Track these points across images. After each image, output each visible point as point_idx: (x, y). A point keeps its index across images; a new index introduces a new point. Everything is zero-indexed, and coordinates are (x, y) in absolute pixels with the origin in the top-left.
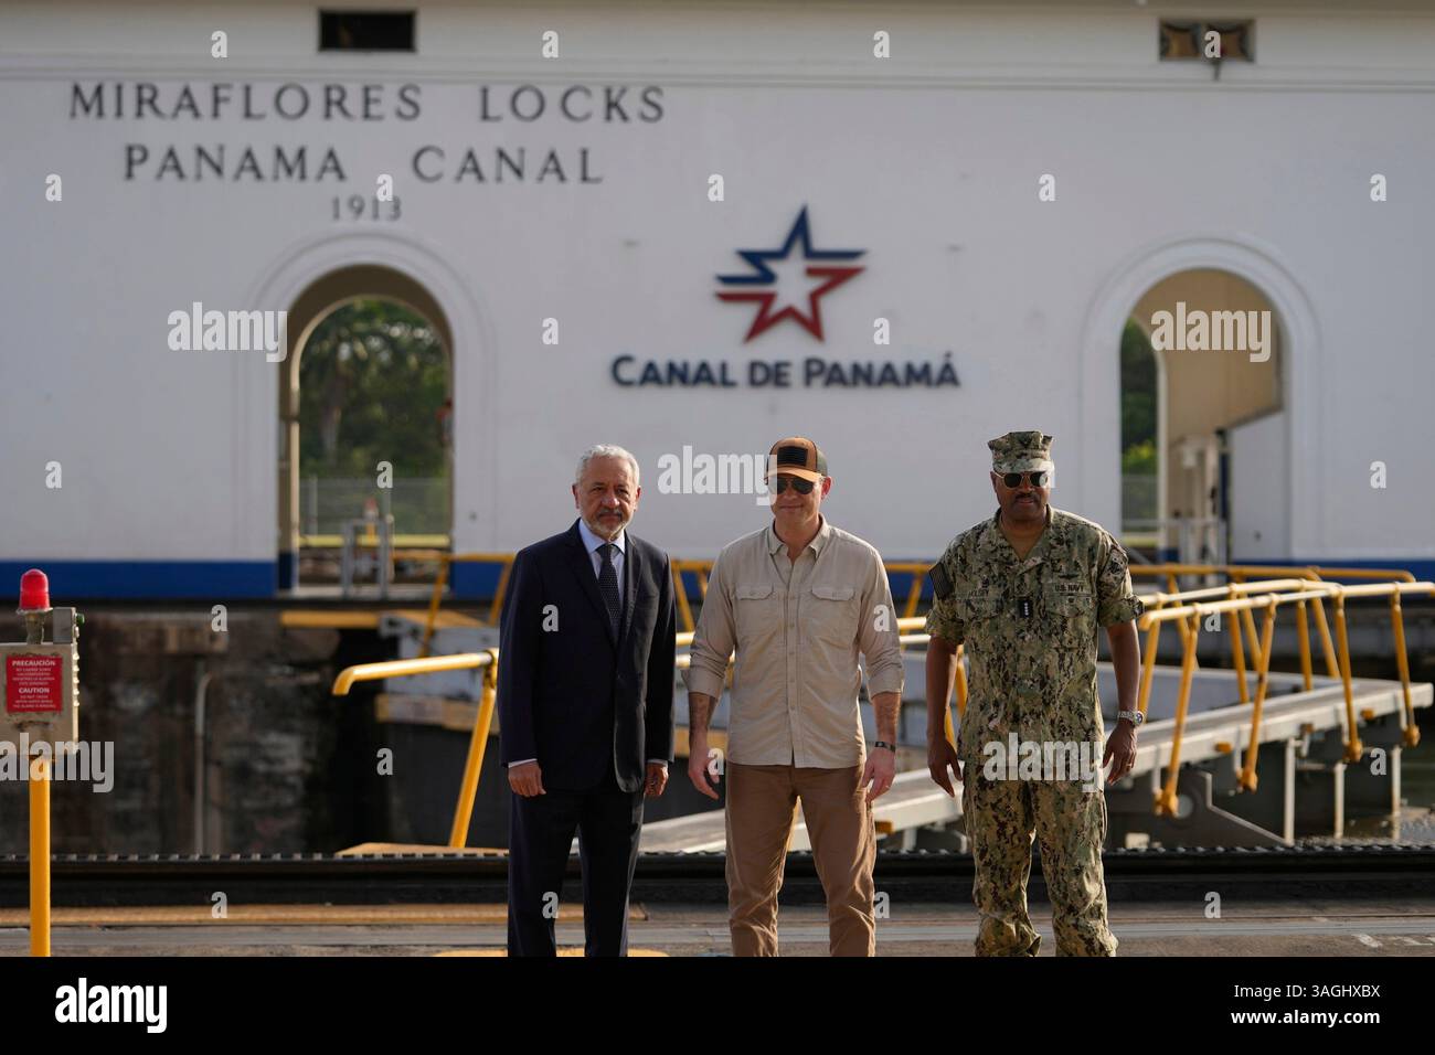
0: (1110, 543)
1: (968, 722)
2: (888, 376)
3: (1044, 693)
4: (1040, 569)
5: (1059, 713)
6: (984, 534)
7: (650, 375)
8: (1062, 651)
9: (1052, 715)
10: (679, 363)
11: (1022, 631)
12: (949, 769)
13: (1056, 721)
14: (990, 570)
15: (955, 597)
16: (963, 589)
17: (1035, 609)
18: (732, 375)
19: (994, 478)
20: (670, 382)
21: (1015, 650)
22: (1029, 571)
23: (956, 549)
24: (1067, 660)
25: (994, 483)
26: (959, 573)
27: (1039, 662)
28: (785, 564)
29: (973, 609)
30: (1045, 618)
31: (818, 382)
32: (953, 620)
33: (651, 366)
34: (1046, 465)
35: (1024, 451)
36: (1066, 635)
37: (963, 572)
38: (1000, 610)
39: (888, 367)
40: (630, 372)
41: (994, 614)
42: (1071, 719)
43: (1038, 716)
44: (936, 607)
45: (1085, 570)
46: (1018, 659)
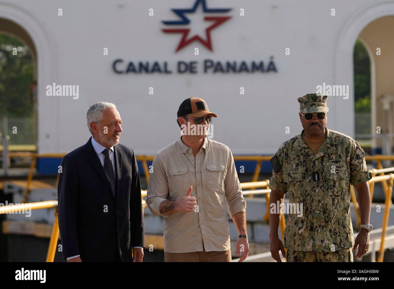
0: (356, 145)
1: (289, 230)
2: (244, 68)
3: (325, 217)
4: (323, 158)
5: (334, 226)
6: (297, 141)
7: (131, 69)
8: (333, 197)
9: (330, 227)
10: (144, 62)
11: (314, 187)
12: (280, 252)
13: (333, 230)
14: (299, 159)
15: (282, 172)
16: (288, 168)
17: (321, 177)
18: (170, 68)
19: (300, 115)
20: (140, 71)
21: (311, 197)
22: (317, 159)
23: (283, 149)
24: (336, 201)
25: (301, 118)
26: (284, 160)
27: (322, 202)
28: (192, 157)
29: (291, 177)
30: (325, 181)
31: (210, 71)
32: (282, 182)
33: (131, 64)
34: (325, 109)
35: (314, 103)
36: (335, 189)
37: (286, 160)
38: (304, 178)
39: (244, 64)
40: (121, 67)
41: (302, 180)
42: (339, 229)
43: (323, 228)
44: (274, 176)
45: (344, 159)
46: (312, 201)
